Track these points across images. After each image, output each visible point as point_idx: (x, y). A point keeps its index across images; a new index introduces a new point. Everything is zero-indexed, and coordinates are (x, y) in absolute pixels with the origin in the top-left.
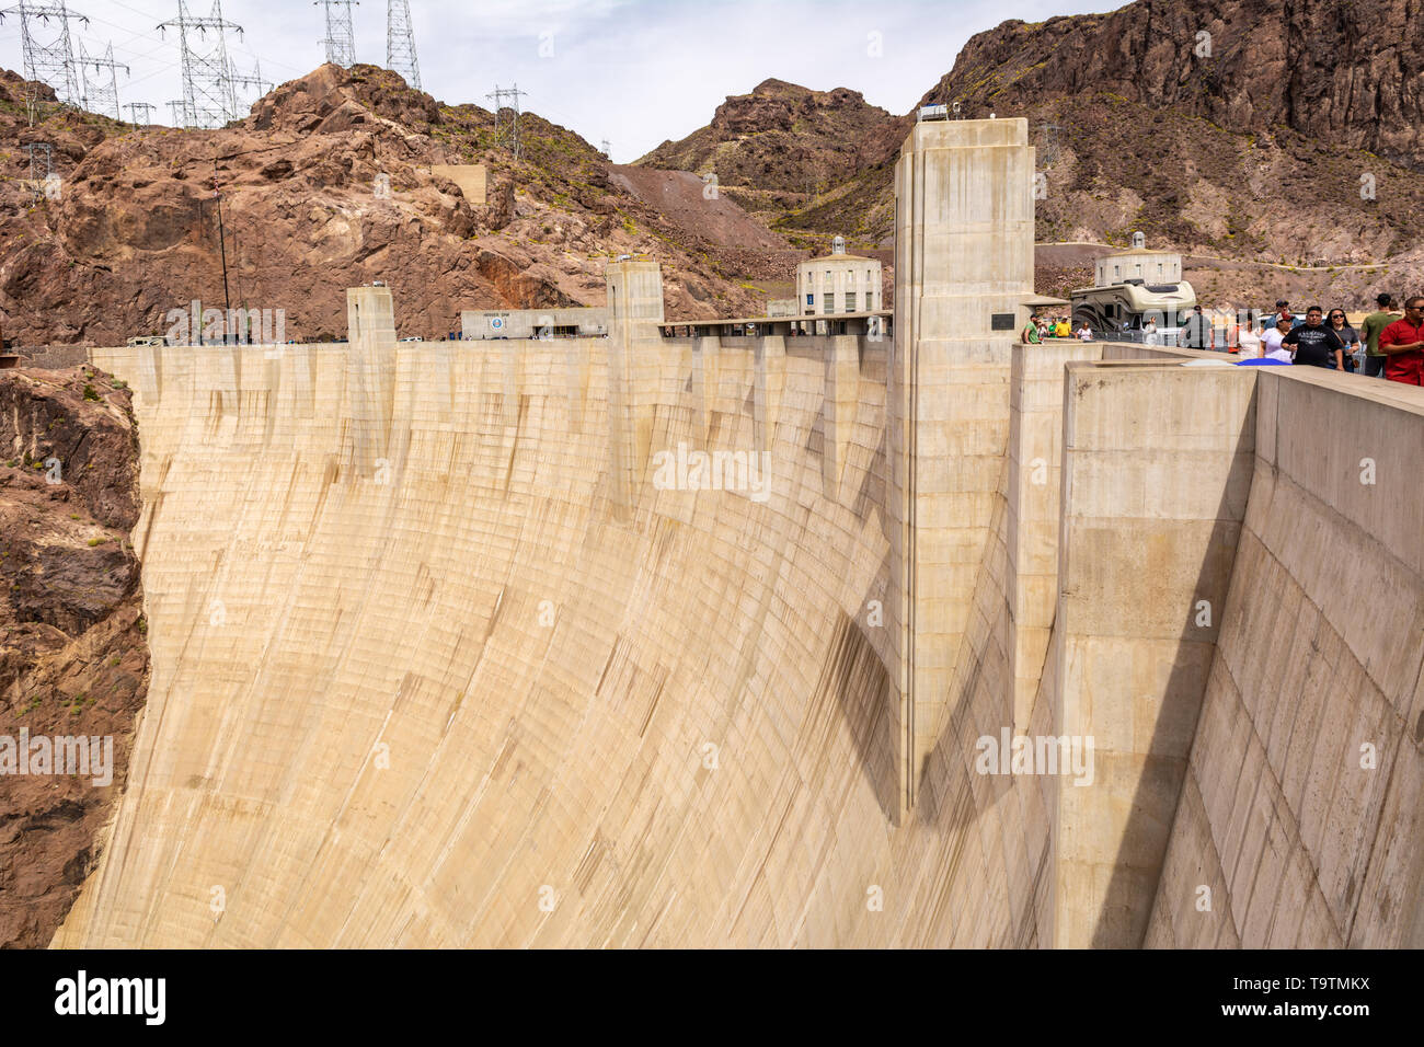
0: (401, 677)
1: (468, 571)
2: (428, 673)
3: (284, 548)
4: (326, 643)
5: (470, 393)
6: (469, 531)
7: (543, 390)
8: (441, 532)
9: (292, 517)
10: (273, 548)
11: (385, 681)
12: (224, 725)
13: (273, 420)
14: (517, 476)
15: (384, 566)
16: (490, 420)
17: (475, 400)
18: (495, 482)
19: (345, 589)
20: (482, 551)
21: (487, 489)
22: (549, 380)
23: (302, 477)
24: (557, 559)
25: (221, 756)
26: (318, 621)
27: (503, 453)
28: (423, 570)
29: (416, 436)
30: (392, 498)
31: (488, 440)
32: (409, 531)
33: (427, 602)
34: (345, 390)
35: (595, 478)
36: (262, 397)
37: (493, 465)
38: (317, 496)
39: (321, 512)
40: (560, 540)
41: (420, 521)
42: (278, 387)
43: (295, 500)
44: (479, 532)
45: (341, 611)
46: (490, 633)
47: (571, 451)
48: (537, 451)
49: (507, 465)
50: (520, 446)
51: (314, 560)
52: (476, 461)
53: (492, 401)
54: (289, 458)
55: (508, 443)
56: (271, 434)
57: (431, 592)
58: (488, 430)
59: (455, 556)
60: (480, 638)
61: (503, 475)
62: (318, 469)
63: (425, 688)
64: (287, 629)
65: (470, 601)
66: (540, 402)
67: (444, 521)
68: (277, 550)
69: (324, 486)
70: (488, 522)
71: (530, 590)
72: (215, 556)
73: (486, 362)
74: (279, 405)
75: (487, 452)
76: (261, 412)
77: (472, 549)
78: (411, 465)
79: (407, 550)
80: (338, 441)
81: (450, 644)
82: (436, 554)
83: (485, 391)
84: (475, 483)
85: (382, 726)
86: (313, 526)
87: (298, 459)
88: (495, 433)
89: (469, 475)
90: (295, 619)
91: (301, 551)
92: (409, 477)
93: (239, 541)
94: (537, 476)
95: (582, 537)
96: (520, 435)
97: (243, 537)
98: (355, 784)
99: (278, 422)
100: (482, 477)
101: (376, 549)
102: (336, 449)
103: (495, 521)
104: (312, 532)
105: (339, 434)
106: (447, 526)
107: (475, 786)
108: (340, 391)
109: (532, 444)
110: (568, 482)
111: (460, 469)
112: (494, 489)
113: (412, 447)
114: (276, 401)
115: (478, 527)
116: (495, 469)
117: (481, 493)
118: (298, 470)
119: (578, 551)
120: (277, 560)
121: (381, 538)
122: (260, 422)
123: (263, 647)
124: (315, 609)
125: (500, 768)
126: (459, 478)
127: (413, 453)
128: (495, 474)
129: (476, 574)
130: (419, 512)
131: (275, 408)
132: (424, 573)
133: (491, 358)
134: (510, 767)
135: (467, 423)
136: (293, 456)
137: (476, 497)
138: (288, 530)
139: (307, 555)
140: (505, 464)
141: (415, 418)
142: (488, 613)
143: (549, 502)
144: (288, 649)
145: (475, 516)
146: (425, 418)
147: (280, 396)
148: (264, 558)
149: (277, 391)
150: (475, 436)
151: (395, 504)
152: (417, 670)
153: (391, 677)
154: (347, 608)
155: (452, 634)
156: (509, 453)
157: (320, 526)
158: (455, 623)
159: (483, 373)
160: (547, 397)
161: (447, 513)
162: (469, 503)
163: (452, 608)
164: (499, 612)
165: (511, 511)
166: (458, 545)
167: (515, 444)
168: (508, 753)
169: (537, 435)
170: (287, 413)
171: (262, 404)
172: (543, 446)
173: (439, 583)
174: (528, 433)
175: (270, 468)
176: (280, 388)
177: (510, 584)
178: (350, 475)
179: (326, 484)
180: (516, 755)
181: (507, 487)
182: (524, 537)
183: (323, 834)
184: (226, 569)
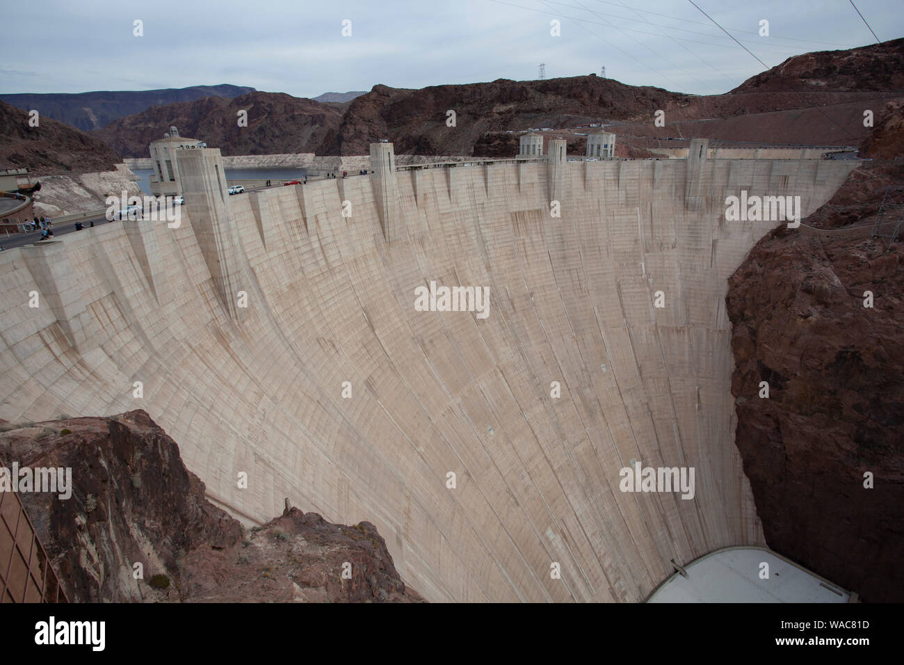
0: (365, 387)
1: (340, 320)
2: (370, 372)
3: (264, 410)
4: (333, 421)
5: (278, 225)
6: (325, 302)
7: (323, 210)
8: (311, 315)
9: (241, 388)
10: (262, 417)
11: (362, 397)
12: (371, 510)
13: (138, 326)
14: (331, 259)
15: (305, 359)
16: (298, 237)
17: (283, 228)
18: (320, 269)
19: (306, 391)
20: (339, 305)
21: (319, 275)
22: (324, 203)
23: (209, 356)
24: (376, 279)
25: (387, 518)
26: (320, 419)
27: (316, 252)
28: (321, 342)
29: (257, 271)
30: (271, 321)
31: (303, 249)
32: (296, 330)
33: (337, 352)
34: (185, 259)
35: (372, 239)
36: (109, 306)
37: (314, 261)
38: (232, 360)
39: (247, 368)
40: (371, 271)
41: (297, 320)
42: (120, 285)
43: (226, 377)
44: (330, 299)
45: (318, 401)
46: (374, 330)
47: (354, 233)
48: (335, 241)
49: (322, 257)
50: (323, 243)
51: (280, 395)
52: (303, 265)
53: (294, 225)
54: (184, 350)
55: (316, 245)
56: (148, 342)
57: (334, 346)
58: (300, 244)
59: (329, 320)
60: (372, 336)
61: (323, 263)
62: (209, 342)
63: (375, 377)
64: (320, 441)
65: (353, 330)
66: (324, 216)
67: (308, 309)
68: (264, 416)
69: (228, 351)
70: (331, 291)
71: (374, 300)
72: (260, 463)
73: (280, 202)
74: (134, 305)
75: (306, 256)
76: (121, 325)
77: (333, 309)
78: (266, 292)
79: (304, 341)
80: (205, 308)
81: (363, 352)
82: (318, 328)
83: (287, 221)
84: (311, 277)
85: (383, 409)
86: (253, 380)
87: (190, 346)
88: (305, 243)
89: (304, 275)
90: (315, 432)
91: (270, 401)
92: (270, 300)
93: (249, 437)
94: (342, 253)
95: (381, 264)
96: (320, 238)
97: (247, 433)
98: (403, 432)
99: (144, 326)
100: (313, 271)
101: (292, 356)
102: (209, 316)
103: (334, 287)
104: (259, 385)
105: (202, 301)
106: (313, 310)
107: (426, 366)
108: (181, 262)
109: (330, 239)
110: (360, 247)
111: (297, 274)
112: (323, 274)
113: (259, 278)
114: (127, 302)
115: (328, 297)
116: (317, 263)
117: (317, 280)
118: (200, 355)
119: (383, 269)
120: (272, 421)
121: (287, 349)
122: (127, 337)
123: (329, 463)
124: (312, 417)
125: (426, 352)
126: (299, 280)
127: (263, 284)
128: (319, 265)
129: (345, 317)
130: (292, 316)
131: (132, 311)
132: (322, 342)
133: (283, 199)
134: (429, 346)
135: (285, 245)
136: (185, 346)
137: (316, 283)
138: (251, 397)
139: (274, 399)
140: (320, 257)
141: (249, 257)
142: (366, 325)
143: (355, 261)
144: (332, 447)
145: (323, 293)
146: (256, 255)
147: (128, 293)
148: (269, 428)
149: (121, 290)
150: (294, 251)
151: (276, 324)
152: (365, 377)
153: (362, 393)
154: (317, 397)
155: (360, 349)
156: (320, 250)
157: (256, 376)
158: (357, 345)
159: (282, 210)
160: (327, 212)
161: (307, 303)
162: (315, 289)
163: (349, 341)
164: (369, 319)
165: (339, 277)
166: (325, 314)
167: (320, 244)
168: (423, 345)
169: (331, 234)
170: (147, 310)
171: (115, 314)
172: (337, 238)
173: (333, 339)
174: (325, 235)
175: (185, 372)
176: (123, 284)
177: (363, 306)
178: (234, 329)
179: (227, 348)
180: (426, 341)
181: (329, 268)
182: (354, 283)
183: (419, 457)
184: (272, 459)
